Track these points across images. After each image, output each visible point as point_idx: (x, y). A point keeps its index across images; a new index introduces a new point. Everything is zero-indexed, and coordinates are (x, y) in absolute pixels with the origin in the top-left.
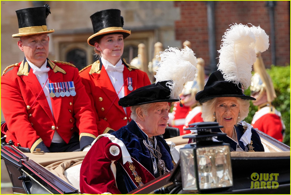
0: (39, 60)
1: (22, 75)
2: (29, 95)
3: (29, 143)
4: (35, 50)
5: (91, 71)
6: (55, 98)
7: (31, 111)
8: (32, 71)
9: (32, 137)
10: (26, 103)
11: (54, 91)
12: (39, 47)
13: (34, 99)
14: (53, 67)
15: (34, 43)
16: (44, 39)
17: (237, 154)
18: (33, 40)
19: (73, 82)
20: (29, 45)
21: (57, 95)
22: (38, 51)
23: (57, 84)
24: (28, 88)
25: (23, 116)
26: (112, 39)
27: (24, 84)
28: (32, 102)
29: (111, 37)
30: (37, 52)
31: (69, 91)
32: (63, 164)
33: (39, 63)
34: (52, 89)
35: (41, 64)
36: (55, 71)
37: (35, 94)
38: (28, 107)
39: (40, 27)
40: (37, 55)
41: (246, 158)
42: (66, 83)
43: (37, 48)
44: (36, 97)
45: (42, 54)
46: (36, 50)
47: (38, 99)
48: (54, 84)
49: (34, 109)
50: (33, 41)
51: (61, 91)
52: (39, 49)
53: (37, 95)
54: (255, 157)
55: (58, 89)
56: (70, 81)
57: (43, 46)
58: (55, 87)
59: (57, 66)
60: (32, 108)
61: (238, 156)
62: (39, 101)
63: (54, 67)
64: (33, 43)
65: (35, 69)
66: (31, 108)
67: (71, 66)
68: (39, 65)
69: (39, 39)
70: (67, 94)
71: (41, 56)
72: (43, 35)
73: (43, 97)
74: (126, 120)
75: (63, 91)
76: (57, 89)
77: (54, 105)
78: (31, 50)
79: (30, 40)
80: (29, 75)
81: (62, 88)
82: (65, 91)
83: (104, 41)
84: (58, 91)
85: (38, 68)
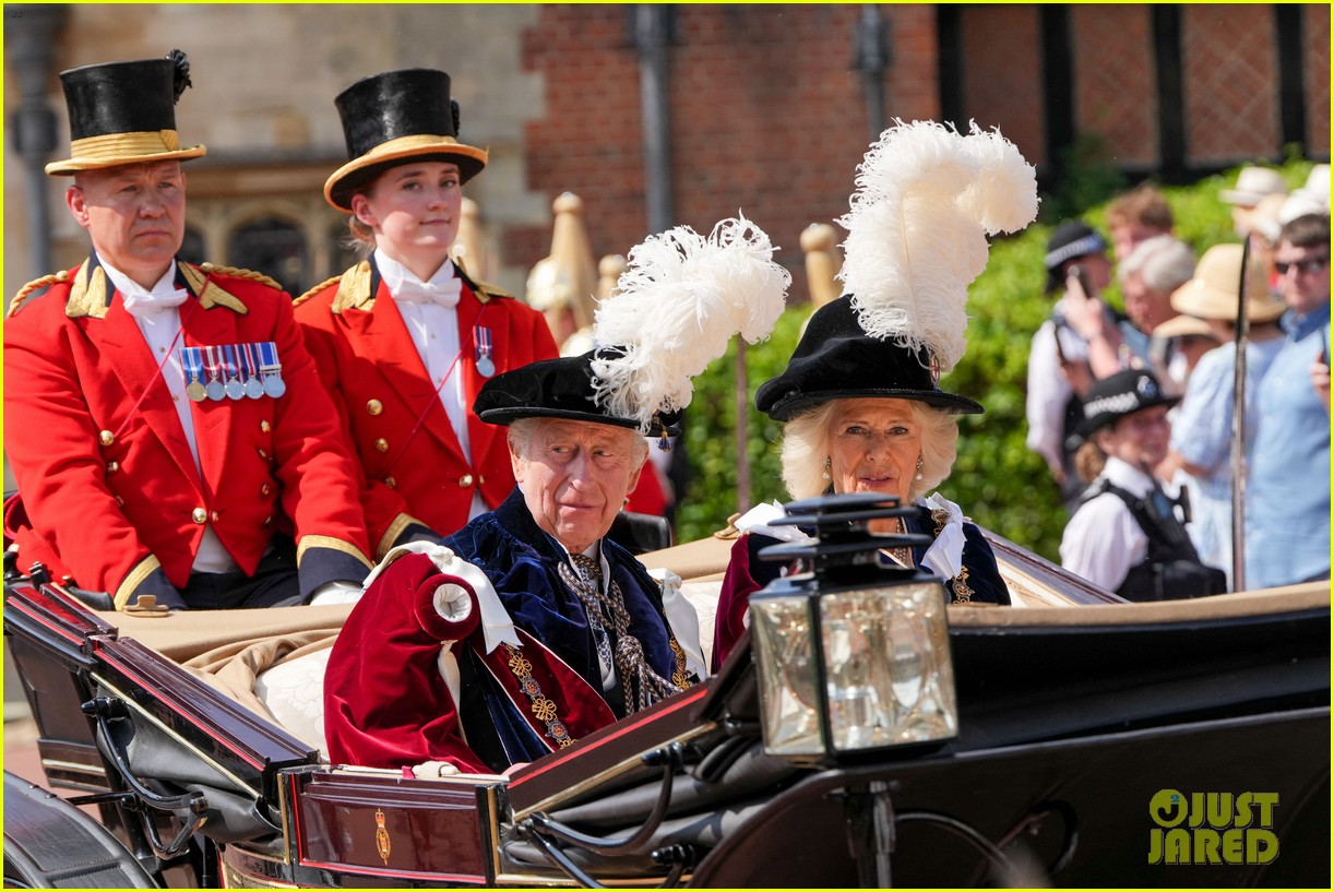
0: (149, 259)
1: (82, 313)
2: (111, 392)
3: (108, 575)
4: (133, 224)
5: (337, 299)
6: (206, 405)
7: (116, 451)
8: (121, 300)
9: (123, 552)
10: (98, 419)
11: (205, 376)
12: (148, 209)
13: (129, 407)
14: (197, 287)
15: (132, 193)
16: (169, 181)
18: (128, 185)
19: (273, 345)
20: (111, 202)
21: (217, 392)
22: (147, 226)
23: (215, 352)
24: (105, 364)
25: (87, 472)
26: (420, 178)
27: (92, 352)
28: (123, 418)
29: (416, 174)
30: (142, 230)
31: (258, 377)
33: (147, 270)
34: (195, 369)
35: (156, 275)
36: (206, 303)
37: (134, 386)
38: (106, 435)
39: (155, 134)
40: (139, 241)
42: (247, 347)
43: (143, 213)
44: (137, 399)
45: (161, 237)
46: (139, 221)
47: (142, 408)
48: (204, 353)
49: (129, 444)
50: (125, 190)
51: (228, 379)
52: (148, 217)
53: (139, 391)
55: (220, 372)
56: (264, 340)
57: (163, 206)
58: (207, 363)
59: (212, 286)
60: (123, 442)
62: (146, 415)
63: (201, 287)
64: (125, 197)
65: (132, 294)
66: (117, 440)
67: (263, 284)
68: (148, 279)
69: (148, 179)
70: (253, 389)
71: (155, 244)
72: (164, 167)
73: (161, 398)
74: (467, 488)
75: (238, 379)
76: (213, 368)
77: (204, 429)
78: (119, 219)
79: (115, 183)
80: (108, 315)
81: (231, 366)
82: (246, 379)
83: (388, 190)
84: (220, 380)
85: (142, 292)
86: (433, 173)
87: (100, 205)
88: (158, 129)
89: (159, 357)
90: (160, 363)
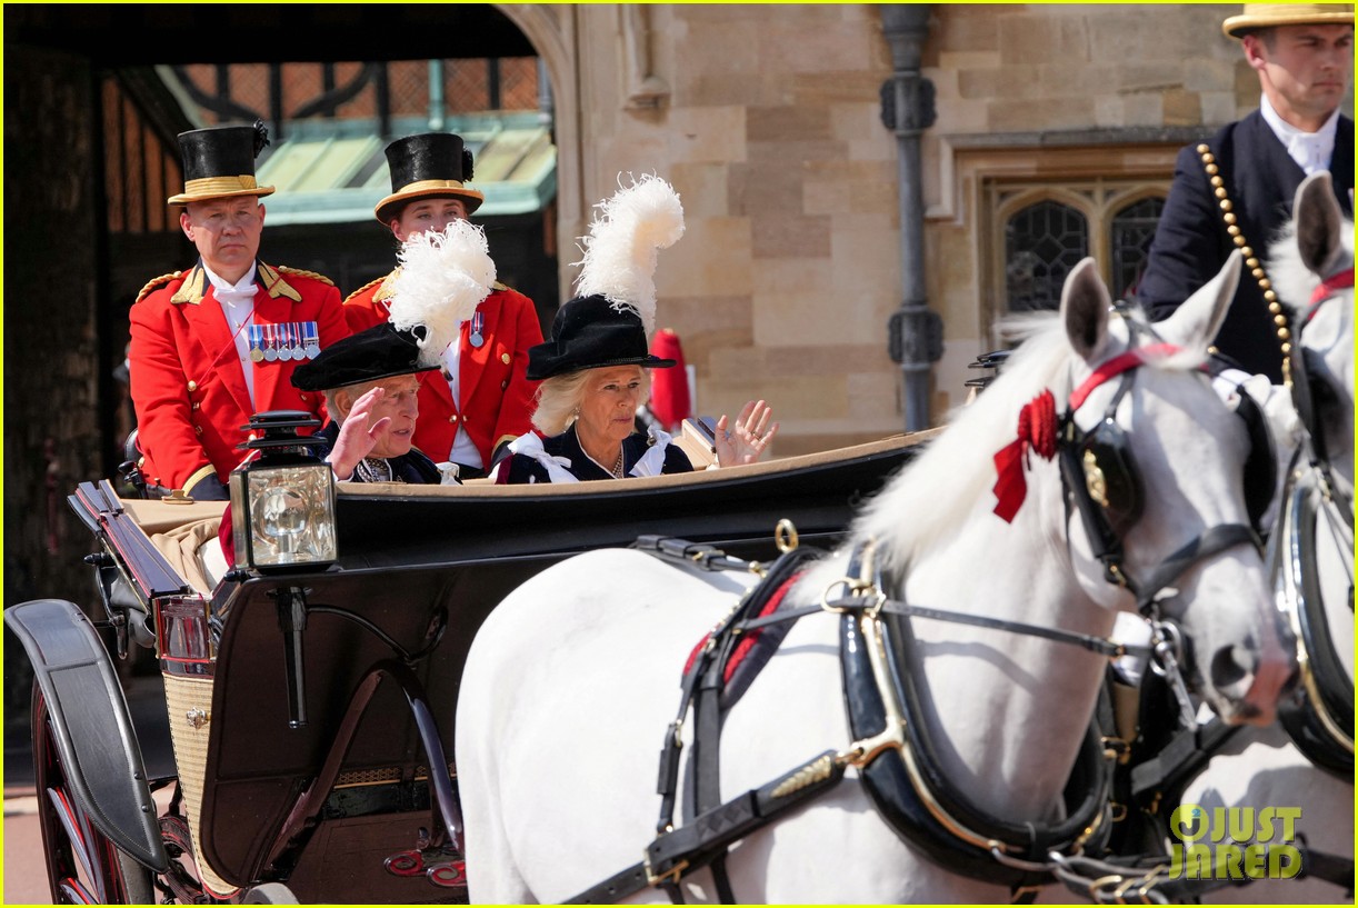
0: (230, 263)
1: (184, 300)
2: (196, 353)
3: (177, 478)
4: (219, 239)
6: (262, 364)
7: (197, 395)
8: (213, 289)
9: (188, 462)
10: (187, 374)
11: (264, 345)
12: (228, 229)
13: (207, 365)
14: (268, 282)
15: (218, 219)
16: (244, 210)
17: (384, 488)
18: (215, 213)
19: (315, 324)
20: (204, 224)
21: (270, 355)
22: (227, 241)
23: (272, 327)
24: (194, 335)
25: (172, 409)
26: (429, 210)
27: (184, 324)
28: (202, 374)
29: (425, 208)
30: (226, 243)
31: (302, 346)
32: (203, 527)
33: (231, 271)
34: (256, 339)
35: (239, 274)
36: (274, 293)
37: (212, 351)
38: (192, 384)
39: (235, 178)
40: (222, 251)
41: (405, 496)
42: (296, 325)
43: (225, 232)
44: (214, 359)
45: (238, 249)
46: (222, 237)
47: (216, 365)
48: (265, 329)
49: (206, 390)
50: (214, 216)
51: (281, 347)
52: (228, 235)
53: (216, 354)
54: (427, 496)
55: (275, 342)
56: (309, 320)
57: (240, 228)
58: (265, 334)
59: (282, 281)
60: (202, 389)
61: (384, 492)
62: (218, 370)
63: (273, 282)
64: (213, 221)
65: (221, 286)
66: (198, 387)
67: (320, 281)
68: (233, 277)
69: (230, 209)
70: (298, 354)
71: (234, 253)
72: (240, 201)
73: (232, 355)
75: (288, 347)
76: (270, 339)
77: (259, 380)
78: (210, 234)
79: (206, 211)
80: (202, 302)
81: (284, 338)
82: (293, 347)
83: (409, 217)
84: (275, 347)
85: (228, 286)
86: (438, 207)
87: (198, 226)
88: (236, 174)
89: (234, 331)
90: (234, 334)
